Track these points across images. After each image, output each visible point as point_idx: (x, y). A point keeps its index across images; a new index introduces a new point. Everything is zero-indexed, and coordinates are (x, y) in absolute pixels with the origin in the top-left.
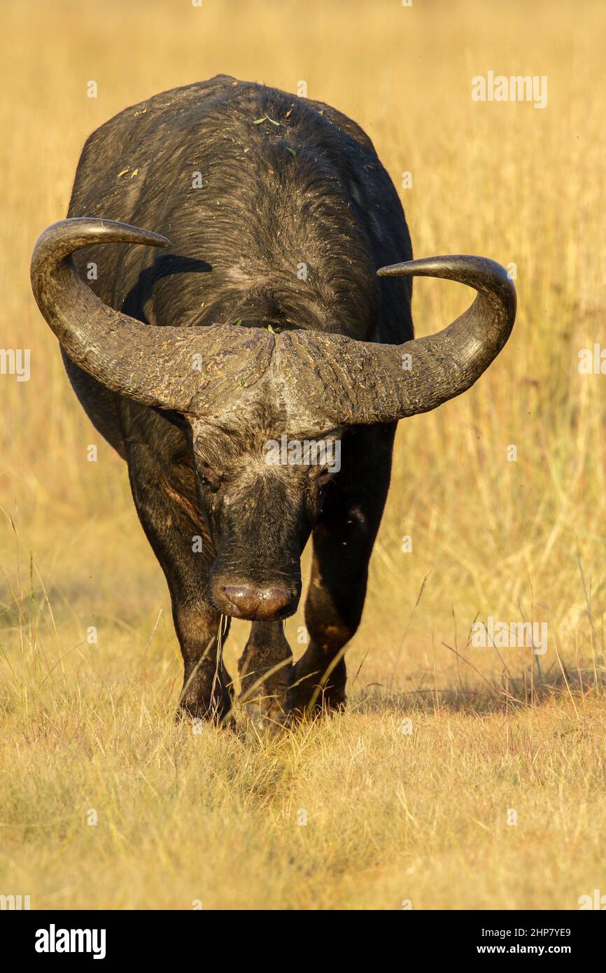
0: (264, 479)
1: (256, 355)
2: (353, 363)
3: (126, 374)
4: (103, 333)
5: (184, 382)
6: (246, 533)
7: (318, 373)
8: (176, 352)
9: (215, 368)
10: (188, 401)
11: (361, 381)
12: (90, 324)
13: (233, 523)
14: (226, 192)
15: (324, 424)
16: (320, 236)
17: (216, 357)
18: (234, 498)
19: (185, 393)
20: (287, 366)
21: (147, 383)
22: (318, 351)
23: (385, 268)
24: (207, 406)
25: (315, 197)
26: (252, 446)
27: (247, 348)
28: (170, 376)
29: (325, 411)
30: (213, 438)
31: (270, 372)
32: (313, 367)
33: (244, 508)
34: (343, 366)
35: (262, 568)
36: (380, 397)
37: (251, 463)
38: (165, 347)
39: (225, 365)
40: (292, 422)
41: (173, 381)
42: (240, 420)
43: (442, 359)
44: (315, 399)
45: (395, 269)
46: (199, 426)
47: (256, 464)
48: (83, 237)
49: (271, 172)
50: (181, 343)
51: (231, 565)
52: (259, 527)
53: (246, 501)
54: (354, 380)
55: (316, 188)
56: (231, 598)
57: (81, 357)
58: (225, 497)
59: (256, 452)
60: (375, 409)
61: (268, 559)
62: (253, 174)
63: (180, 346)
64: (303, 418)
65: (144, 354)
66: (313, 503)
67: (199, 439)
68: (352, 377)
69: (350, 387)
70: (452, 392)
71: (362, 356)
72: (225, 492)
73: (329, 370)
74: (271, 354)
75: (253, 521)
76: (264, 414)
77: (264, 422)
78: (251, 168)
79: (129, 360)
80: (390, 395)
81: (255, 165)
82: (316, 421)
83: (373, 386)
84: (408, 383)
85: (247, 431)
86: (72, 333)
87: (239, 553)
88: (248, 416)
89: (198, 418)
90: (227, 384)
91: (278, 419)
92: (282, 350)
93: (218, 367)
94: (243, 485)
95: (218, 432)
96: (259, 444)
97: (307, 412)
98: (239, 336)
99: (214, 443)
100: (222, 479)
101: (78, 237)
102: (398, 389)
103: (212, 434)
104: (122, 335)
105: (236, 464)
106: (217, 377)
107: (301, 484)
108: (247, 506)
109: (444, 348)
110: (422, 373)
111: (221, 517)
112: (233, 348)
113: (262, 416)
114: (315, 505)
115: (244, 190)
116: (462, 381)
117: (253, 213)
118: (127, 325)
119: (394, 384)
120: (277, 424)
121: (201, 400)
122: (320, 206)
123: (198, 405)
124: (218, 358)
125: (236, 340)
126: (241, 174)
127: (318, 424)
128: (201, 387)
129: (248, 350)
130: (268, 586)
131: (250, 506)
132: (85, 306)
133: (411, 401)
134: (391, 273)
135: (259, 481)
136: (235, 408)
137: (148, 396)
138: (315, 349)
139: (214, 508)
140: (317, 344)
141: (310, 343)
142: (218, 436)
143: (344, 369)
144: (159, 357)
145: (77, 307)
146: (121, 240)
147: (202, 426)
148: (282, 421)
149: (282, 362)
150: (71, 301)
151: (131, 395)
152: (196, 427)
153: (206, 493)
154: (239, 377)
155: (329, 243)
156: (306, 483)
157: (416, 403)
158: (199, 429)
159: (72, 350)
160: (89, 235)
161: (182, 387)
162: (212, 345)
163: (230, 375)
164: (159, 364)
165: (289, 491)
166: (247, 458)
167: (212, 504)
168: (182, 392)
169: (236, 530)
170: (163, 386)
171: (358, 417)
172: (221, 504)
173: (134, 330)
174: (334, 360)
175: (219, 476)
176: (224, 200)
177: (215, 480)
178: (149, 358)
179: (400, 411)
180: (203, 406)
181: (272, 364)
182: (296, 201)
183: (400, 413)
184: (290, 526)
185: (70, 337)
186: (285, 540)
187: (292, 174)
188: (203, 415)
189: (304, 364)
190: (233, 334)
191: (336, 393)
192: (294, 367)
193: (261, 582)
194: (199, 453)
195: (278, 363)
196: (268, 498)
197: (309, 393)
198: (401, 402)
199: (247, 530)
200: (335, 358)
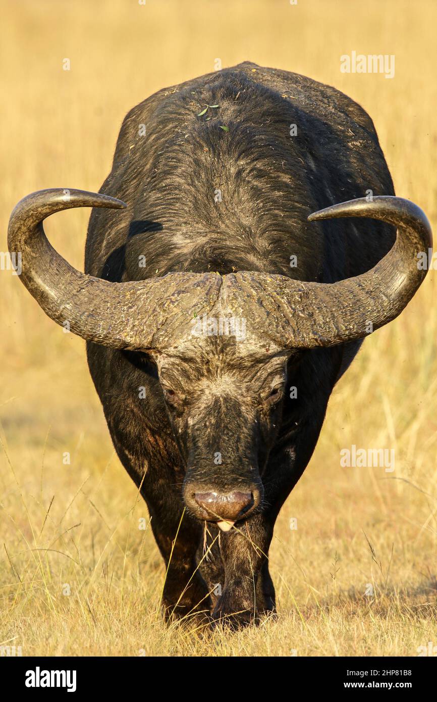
0: (221, 399)
1: (206, 292)
2: (292, 296)
3: (96, 325)
4: (75, 292)
5: (146, 322)
6: (208, 446)
7: (261, 303)
8: (138, 299)
9: (171, 305)
10: (150, 337)
11: (300, 311)
12: (63, 285)
13: (197, 439)
14: (169, 174)
15: (269, 347)
16: (252, 196)
17: (172, 297)
18: (197, 418)
19: (147, 332)
20: (232, 299)
21: (115, 329)
22: (261, 286)
23: (314, 213)
24: (166, 339)
25: (247, 164)
26: (209, 371)
27: (197, 286)
28: (134, 319)
29: (269, 335)
30: (174, 367)
31: (219, 305)
32: (256, 298)
33: (205, 425)
34: (283, 298)
35: (224, 475)
36: (319, 324)
37: (208, 386)
38: (128, 297)
39: (179, 303)
40: (241, 346)
41: (137, 323)
42: (195, 347)
43: (371, 292)
44: (259, 324)
45: (323, 213)
46: (162, 360)
47: (213, 386)
48: (49, 205)
49: (206, 149)
50: (141, 291)
51: (197, 475)
52: (219, 440)
53: (206, 419)
54: (294, 309)
55: (247, 156)
56: (199, 503)
57: (57, 314)
58: (189, 419)
59: (212, 375)
60: (315, 334)
61: (229, 466)
62: (191, 154)
63: (141, 294)
64: (251, 341)
65: (111, 305)
66: (266, 419)
67: (163, 370)
68: (291, 307)
69: (291, 316)
70: (382, 319)
71: (300, 290)
72: (189, 415)
73: (271, 301)
74: (219, 290)
75: (213, 435)
76: (216, 342)
77: (216, 348)
78: (189, 149)
79: (98, 311)
80: (327, 322)
81: (192, 146)
82: (262, 344)
83: (311, 315)
84: (342, 312)
85: (203, 357)
86: (48, 294)
87: (203, 463)
88: (202, 344)
89: (160, 353)
90: (182, 319)
91: (229, 345)
92: (229, 287)
93: (173, 305)
94: (203, 406)
95: (178, 362)
96: (214, 368)
97: (253, 336)
98: (190, 279)
99: (176, 371)
100: (186, 403)
101: (44, 205)
102: (333, 317)
103: (173, 364)
104: (91, 292)
105: (196, 388)
106: (173, 313)
107: (254, 403)
108: (207, 423)
109: (373, 283)
110: (355, 303)
111: (187, 437)
112: (186, 288)
113: (214, 343)
114: (268, 421)
115: (183, 168)
116: (390, 310)
117: (192, 185)
118: (96, 284)
119: (330, 313)
120: (228, 349)
121: (161, 335)
122: (251, 170)
123: (159, 340)
124: (173, 298)
125: (188, 282)
126: (181, 155)
127: (264, 346)
128: (160, 324)
129: (199, 288)
130: (231, 490)
131: (210, 423)
132: (57, 270)
133: (346, 327)
134: (320, 217)
135: (217, 401)
136: (190, 338)
137: (116, 339)
138: (258, 285)
139: (180, 431)
140: (259, 281)
141: (253, 280)
142: (178, 365)
143: (284, 301)
144: (124, 306)
145: (50, 270)
146: (82, 204)
147: (164, 359)
148: (232, 345)
149: (229, 296)
150: (45, 266)
151: (103, 341)
152: (160, 361)
153: (174, 419)
154: (192, 311)
155: (262, 202)
156: (259, 402)
157: (351, 329)
158: (162, 362)
159: (49, 309)
160: (54, 203)
161: (145, 327)
162: (168, 288)
163: (185, 311)
164: (124, 311)
165: (243, 408)
166: (204, 382)
167: (179, 427)
168: (144, 331)
169: (200, 444)
170: (128, 329)
171: (299, 341)
172: (186, 426)
173: (102, 287)
174: (275, 293)
175: (182, 400)
176: (168, 181)
177: (179, 405)
178: (115, 307)
179: (336, 336)
180: (163, 340)
181: (220, 299)
182: (229, 169)
183: (337, 338)
184: (246, 438)
185: (47, 297)
186: (243, 450)
187: (224, 147)
188: (163, 348)
189: (248, 296)
190: (186, 277)
191: (278, 320)
192: (239, 299)
193: (224, 487)
194: (165, 382)
195: (225, 297)
196: (226, 415)
197: (254, 320)
198: (337, 328)
199: (209, 443)
200: (275, 291)
